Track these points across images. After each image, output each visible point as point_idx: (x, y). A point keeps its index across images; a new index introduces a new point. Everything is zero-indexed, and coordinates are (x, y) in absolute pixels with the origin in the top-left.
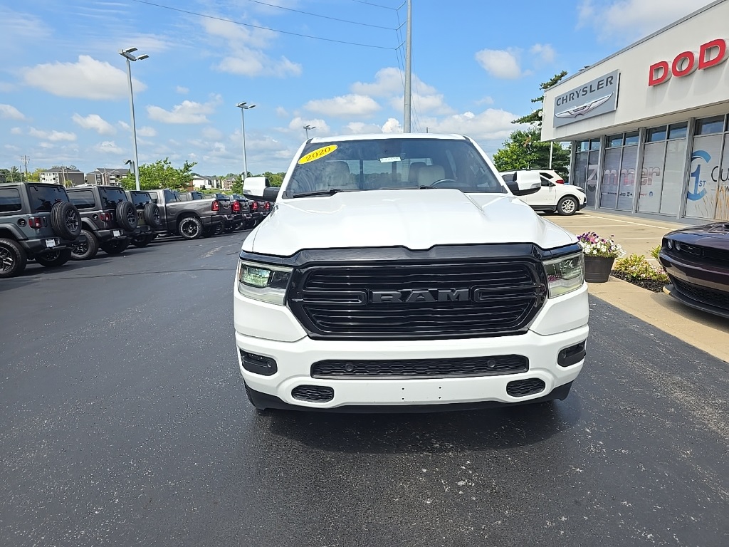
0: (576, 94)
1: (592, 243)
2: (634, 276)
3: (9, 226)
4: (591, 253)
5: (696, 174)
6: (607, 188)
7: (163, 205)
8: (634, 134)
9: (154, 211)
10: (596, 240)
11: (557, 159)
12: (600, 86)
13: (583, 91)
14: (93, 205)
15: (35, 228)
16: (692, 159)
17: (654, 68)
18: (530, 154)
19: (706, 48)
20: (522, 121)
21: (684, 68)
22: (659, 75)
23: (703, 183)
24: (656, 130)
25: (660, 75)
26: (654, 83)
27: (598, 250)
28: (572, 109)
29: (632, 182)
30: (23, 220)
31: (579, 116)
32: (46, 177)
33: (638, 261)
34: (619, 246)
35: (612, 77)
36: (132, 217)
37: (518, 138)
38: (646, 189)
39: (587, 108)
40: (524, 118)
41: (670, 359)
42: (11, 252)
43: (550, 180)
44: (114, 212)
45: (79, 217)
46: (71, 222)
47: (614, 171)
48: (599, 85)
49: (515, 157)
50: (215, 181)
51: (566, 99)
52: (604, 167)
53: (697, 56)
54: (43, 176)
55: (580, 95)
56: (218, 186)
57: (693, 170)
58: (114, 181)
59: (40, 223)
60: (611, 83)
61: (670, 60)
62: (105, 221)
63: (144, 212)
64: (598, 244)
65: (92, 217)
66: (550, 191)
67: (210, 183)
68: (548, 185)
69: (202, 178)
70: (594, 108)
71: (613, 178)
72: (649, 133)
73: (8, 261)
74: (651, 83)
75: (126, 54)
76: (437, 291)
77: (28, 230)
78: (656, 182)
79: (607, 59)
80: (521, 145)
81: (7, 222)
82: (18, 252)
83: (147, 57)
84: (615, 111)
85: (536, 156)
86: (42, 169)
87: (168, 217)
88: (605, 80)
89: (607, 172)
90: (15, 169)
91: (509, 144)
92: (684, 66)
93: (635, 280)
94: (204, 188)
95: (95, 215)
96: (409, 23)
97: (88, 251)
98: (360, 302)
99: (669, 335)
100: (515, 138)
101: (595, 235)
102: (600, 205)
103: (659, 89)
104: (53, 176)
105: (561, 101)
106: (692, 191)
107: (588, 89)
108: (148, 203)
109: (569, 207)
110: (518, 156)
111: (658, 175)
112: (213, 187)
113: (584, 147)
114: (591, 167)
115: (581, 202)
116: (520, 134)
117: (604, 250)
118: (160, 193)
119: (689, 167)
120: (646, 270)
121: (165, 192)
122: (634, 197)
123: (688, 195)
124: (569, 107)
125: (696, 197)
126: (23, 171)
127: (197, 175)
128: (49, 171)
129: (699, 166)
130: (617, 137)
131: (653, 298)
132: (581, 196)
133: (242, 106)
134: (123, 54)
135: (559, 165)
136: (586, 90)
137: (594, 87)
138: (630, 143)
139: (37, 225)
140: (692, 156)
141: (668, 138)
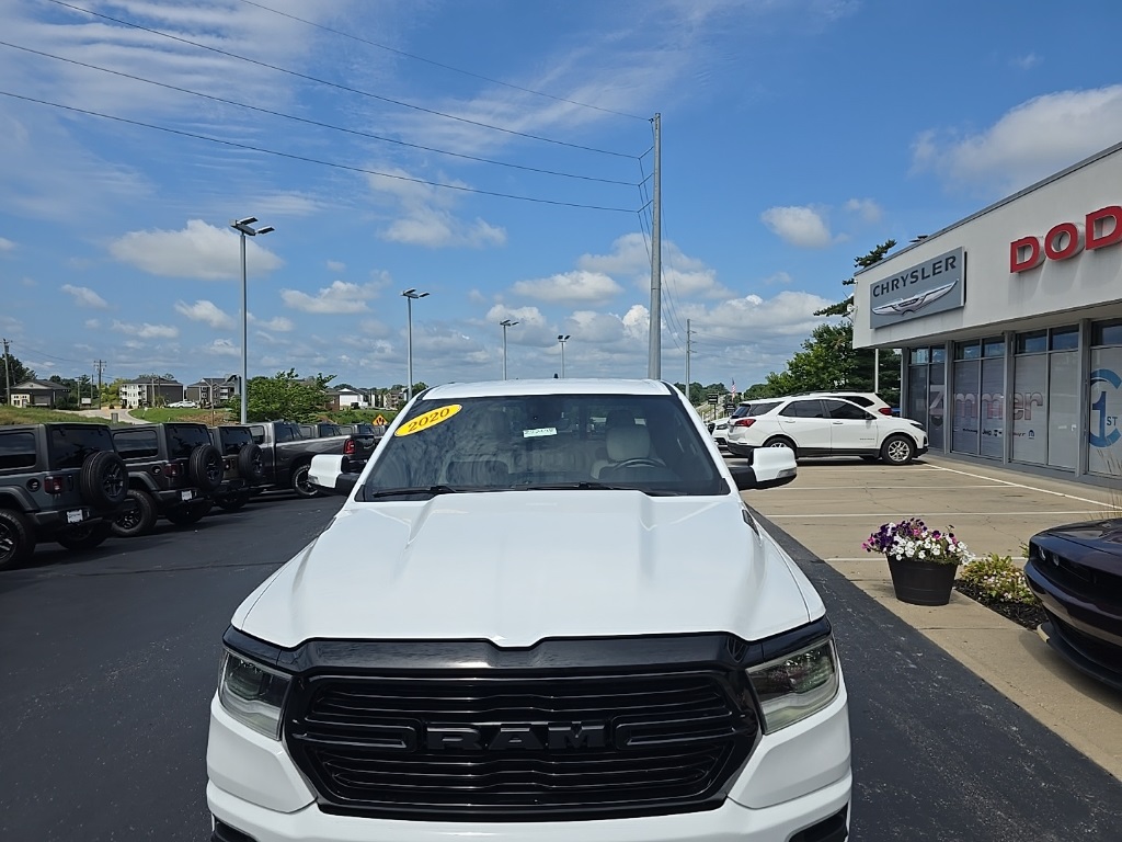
0: (900, 280)
1: (917, 539)
2: (994, 594)
3: (12, 490)
4: (916, 555)
5: (1100, 406)
6: (962, 422)
7: (272, 445)
8: (997, 340)
9: (253, 457)
10: (924, 534)
11: (888, 369)
12: (937, 271)
13: (912, 277)
14: (155, 452)
15: (53, 492)
16: (1092, 382)
17: (1019, 246)
18: (845, 360)
19: (1095, 219)
20: (829, 312)
21: (1064, 247)
22: (1025, 258)
23: (1112, 420)
24: (1031, 335)
25: (1028, 257)
26: (1019, 269)
27: (928, 552)
28: (896, 303)
29: (1001, 413)
30: (35, 480)
31: (908, 314)
32: (128, 391)
33: (999, 567)
34: (962, 545)
35: (954, 258)
36: (213, 469)
37: (824, 335)
38: (1022, 425)
39: (919, 302)
40: (833, 307)
41: (1041, 790)
42: (11, 531)
43: (867, 409)
44: (186, 463)
45: (125, 470)
46: (112, 482)
47: (969, 396)
48: (934, 269)
49: (821, 365)
50: (373, 397)
51: (888, 287)
52: (953, 390)
53: (1081, 229)
54: (124, 389)
55: (908, 282)
56: (377, 404)
57: (1095, 400)
58: (226, 397)
59: (60, 486)
60: (953, 267)
61: (1041, 235)
62: (171, 476)
63: (238, 458)
64: (927, 541)
65: (150, 470)
66: (868, 427)
67: (366, 399)
68: (864, 418)
69: (354, 392)
70: (930, 302)
71: (970, 406)
72: (1020, 338)
73: (7, 544)
74: (1014, 267)
75: (243, 226)
76: (546, 727)
77: (42, 497)
78: (1038, 414)
79: (944, 231)
80: (830, 347)
81: (10, 483)
82: (22, 531)
83: (271, 229)
84: (962, 308)
85: (853, 364)
86: (124, 379)
87: (278, 464)
88: (944, 262)
89: (960, 396)
90: (84, 379)
91: (811, 345)
92: (1064, 245)
93: (995, 603)
94: (356, 406)
95: (156, 467)
96: (657, 176)
97: (141, 523)
98: (404, 746)
99: (1044, 730)
100: (819, 335)
101: (922, 524)
102: (952, 449)
103: (1028, 279)
104: (138, 390)
105: (879, 291)
106: (1096, 432)
107: (919, 274)
108: (245, 444)
109: (899, 452)
110: (826, 362)
111: (1040, 405)
112: (370, 404)
113: (921, 357)
114: (934, 388)
115: (920, 445)
116: (827, 330)
117: (937, 553)
118: (269, 427)
119: (1087, 394)
120: (1013, 584)
121: (276, 426)
122: (1004, 437)
123: (1089, 438)
124: (893, 299)
125: (1102, 441)
126: (96, 382)
127: (349, 387)
128: (134, 382)
129: (1104, 393)
130: (972, 343)
131: (1023, 642)
132: (919, 435)
133: (410, 294)
134: (236, 227)
135: (889, 376)
136: (916, 275)
137: (929, 271)
138: (992, 351)
139: (57, 488)
140: (1090, 380)
141: (1050, 349)
